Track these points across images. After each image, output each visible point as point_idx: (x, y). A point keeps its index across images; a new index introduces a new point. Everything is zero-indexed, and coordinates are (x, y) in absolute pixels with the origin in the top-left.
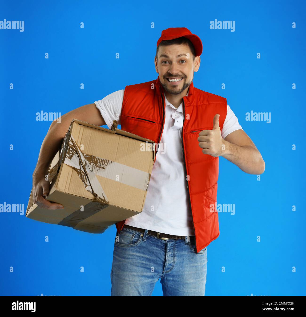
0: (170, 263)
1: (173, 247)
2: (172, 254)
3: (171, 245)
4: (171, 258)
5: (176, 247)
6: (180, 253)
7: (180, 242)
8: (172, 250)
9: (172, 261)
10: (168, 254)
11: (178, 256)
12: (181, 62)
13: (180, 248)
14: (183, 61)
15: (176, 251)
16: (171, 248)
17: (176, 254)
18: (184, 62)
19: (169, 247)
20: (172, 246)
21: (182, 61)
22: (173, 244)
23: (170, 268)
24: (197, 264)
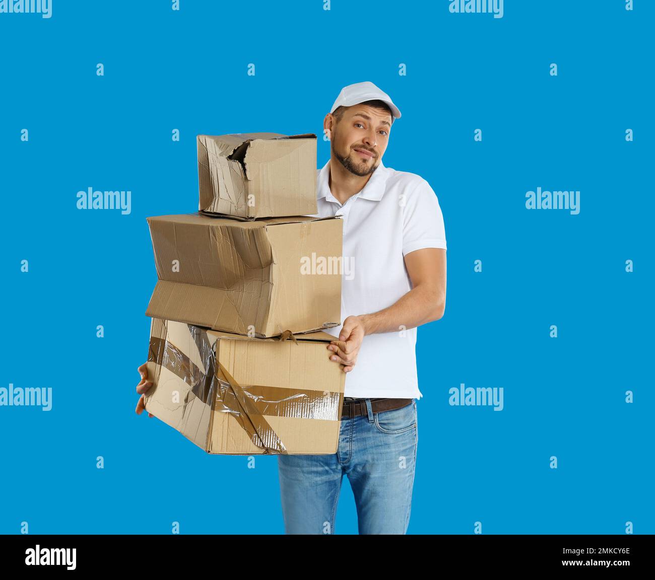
0: (344, 451)
1: (349, 428)
2: (348, 438)
3: (347, 424)
4: (345, 443)
6: (359, 436)
7: (361, 419)
8: (346, 432)
9: (348, 449)
10: (341, 438)
11: (357, 440)
13: (360, 428)
15: (354, 433)
16: (345, 429)
17: (354, 437)
18: (384, 133)
19: (343, 427)
20: (347, 426)
22: (349, 423)
23: (346, 458)
24: (388, 450)
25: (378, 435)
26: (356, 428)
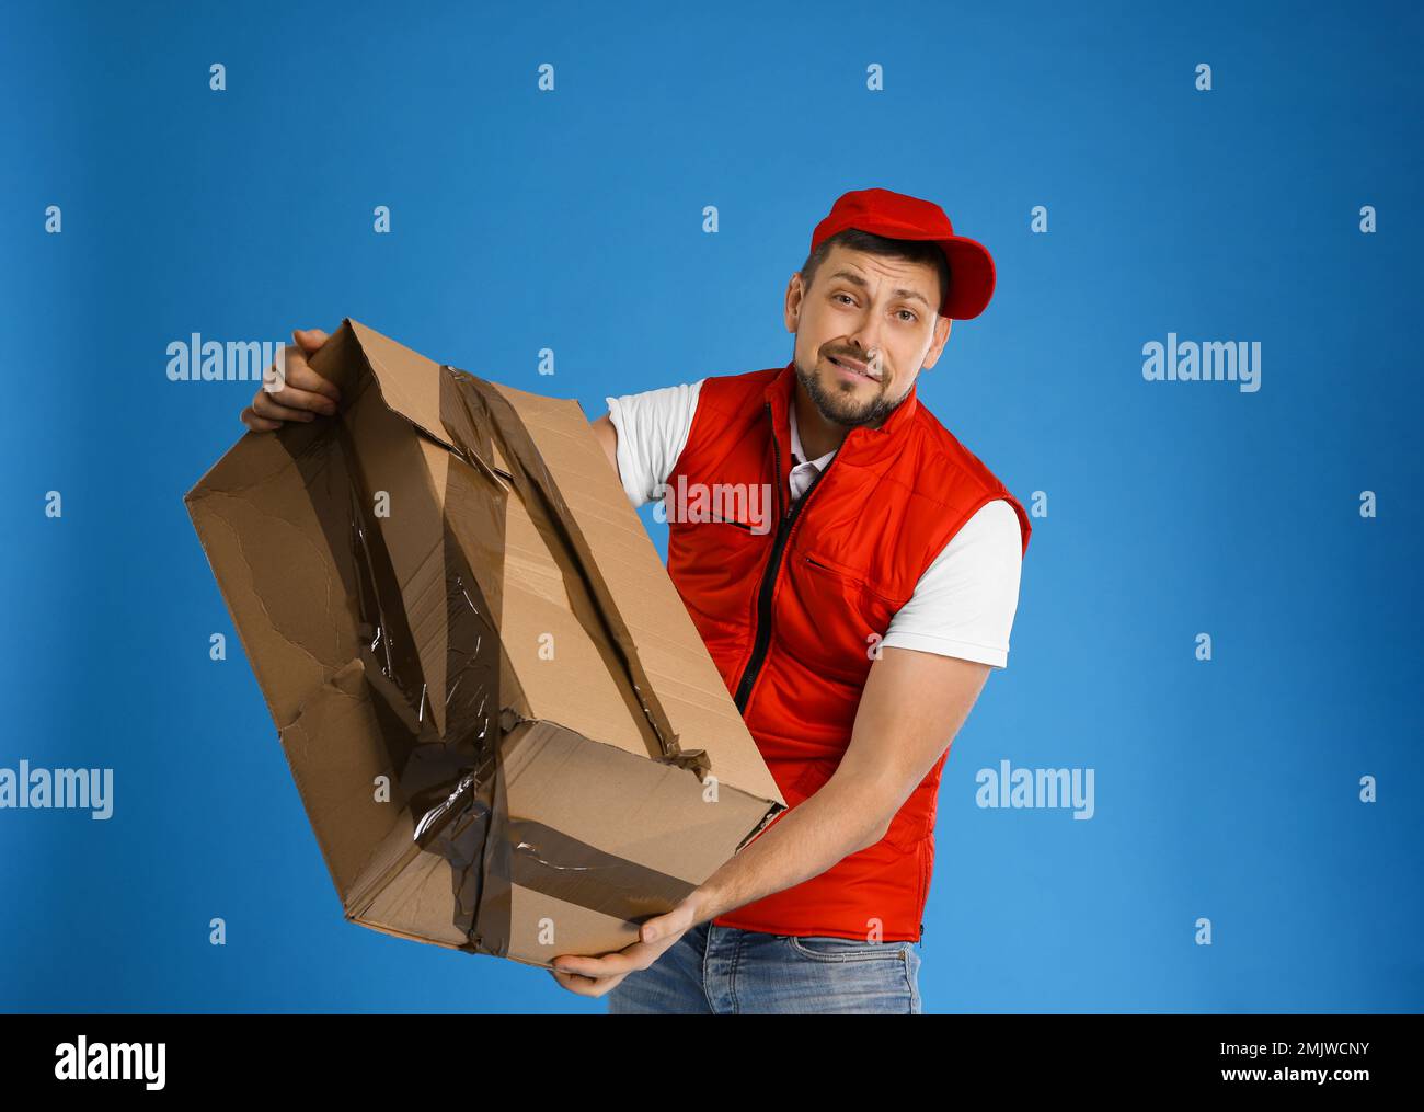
0: (720, 996)
1: (733, 945)
2: (728, 965)
3: (727, 934)
4: (720, 978)
5: (746, 944)
8: (727, 953)
9: (727, 989)
10: (711, 964)
11: (749, 974)
12: (898, 315)
13: (758, 946)
14: (909, 313)
15: (743, 957)
16: (724, 946)
18: (912, 317)
19: (718, 942)
20: (730, 942)
21: (904, 315)
22: (733, 934)
25: (800, 966)
26: (748, 947)
